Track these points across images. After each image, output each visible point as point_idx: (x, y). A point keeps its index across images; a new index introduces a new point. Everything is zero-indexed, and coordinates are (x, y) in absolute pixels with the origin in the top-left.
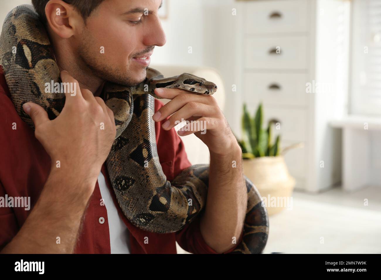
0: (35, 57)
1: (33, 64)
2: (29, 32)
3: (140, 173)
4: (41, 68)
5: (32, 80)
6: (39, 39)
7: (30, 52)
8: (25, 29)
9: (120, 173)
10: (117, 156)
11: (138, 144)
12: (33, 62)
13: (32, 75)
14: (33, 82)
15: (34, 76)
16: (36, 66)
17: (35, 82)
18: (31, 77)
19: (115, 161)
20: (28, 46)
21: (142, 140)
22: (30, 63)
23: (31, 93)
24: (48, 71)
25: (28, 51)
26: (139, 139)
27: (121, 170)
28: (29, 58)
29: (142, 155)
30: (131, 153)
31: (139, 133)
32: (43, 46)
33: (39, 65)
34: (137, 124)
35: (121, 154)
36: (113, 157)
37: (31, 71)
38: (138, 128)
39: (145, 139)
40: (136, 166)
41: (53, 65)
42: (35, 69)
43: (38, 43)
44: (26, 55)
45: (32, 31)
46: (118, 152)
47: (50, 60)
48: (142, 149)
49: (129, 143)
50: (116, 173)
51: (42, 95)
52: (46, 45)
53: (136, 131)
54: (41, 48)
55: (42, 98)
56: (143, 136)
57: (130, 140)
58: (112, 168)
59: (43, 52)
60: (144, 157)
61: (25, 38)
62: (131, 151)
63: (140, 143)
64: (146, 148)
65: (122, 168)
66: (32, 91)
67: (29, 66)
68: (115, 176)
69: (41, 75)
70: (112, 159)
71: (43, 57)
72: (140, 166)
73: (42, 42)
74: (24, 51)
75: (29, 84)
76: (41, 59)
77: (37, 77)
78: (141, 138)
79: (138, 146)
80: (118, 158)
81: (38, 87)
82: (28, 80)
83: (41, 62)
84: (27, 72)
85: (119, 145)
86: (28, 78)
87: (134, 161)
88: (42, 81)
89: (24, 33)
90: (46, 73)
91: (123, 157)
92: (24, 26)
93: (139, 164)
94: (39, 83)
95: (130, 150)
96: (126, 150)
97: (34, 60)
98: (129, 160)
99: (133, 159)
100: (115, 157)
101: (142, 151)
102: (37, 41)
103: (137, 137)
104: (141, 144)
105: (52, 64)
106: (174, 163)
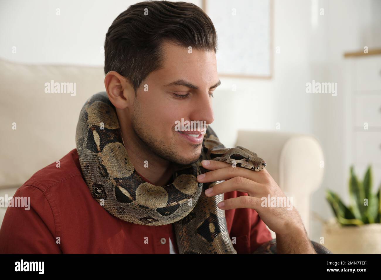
0: (103, 141)
1: (101, 148)
2: (100, 118)
3: (207, 249)
4: (108, 151)
5: (100, 163)
6: (108, 124)
7: (99, 137)
8: (95, 116)
9: (188, 248)
10: (185, 230)
11: (205, 218)
12: (101, 146)
13: (100, 158)
14: (101, 164)
15: (102, 159)
16: (104, 150)
17: (103, 165)
18: (99, 160)
19: (183, 235)
20: (97, 132)
21: (209, 215)
22: (99, 148)
23: (100, 175)
24: (115, 153)
25: (97, 136)
26: (206, 213)
27: (188, 245)
28: (98, 143)
29: (209, 230)
30: (198, 227)
31: (206, 207)
32: (111, 130)
33: (106, 148)
34: (204, 198)
35: (188, 228)
36: (181, 231)
37: (99, 154)
38: (204, 201)
39: (212, 213)
40: (203, 241)
41: (120, 147)
42: (103, 152)
43: (107, 129)
44: (95, 140)
45: (102, 118)
46: (185, 226)
47: (117, 143)
48: (209, 224)
49: (195, 217)
50: (184, 248)
51: (109, 176)
52: (114, 129)
53: (203, 205)
54: (109, 132)
55: (109, 178)
56: (209, 210)
57: (197, 214)
58: (181, 242)
59: (110, 136)
60: (211, 232)
61: (95, 125)
62: (198, 226)
63: (207, 217)
64: (212, 222)
65: (189, 243)
66: (101, 173)
67: (98, 149)
68: (184, 251)
69: (108, 157)
70: (180, 234)
71: (111, 141)
72: (207, 241)
73: (111, 127)
74: (94, 136)
75: (98, 167)
76: (108, 143)
77: (104, 160)
78: (208, 212)
79: (205, 221)
80: (185, 232)
81: (106, 168)
82: (97, 163)
83: (108, 146)
84: (96, 156)
85: (186, 219)
86: (97, 161)
87: (202, 236)
88: (109, 163)
89: (95, 120)
90: (112, 155)
91: (191, 231)
92: (95, 113)
93: (206, 240)
94: (106, 165)
95: (197, 224)
96: (193, 224)
97: (102, 144)
98: (196, 235)
99: (200, 234)
100: (182, 231)
101: (209, 225)
102: (106, 126)
103: (203, 211)
104: (207, 219)
105: (118, 147)
106: (249, 238)
